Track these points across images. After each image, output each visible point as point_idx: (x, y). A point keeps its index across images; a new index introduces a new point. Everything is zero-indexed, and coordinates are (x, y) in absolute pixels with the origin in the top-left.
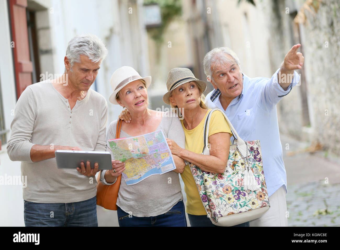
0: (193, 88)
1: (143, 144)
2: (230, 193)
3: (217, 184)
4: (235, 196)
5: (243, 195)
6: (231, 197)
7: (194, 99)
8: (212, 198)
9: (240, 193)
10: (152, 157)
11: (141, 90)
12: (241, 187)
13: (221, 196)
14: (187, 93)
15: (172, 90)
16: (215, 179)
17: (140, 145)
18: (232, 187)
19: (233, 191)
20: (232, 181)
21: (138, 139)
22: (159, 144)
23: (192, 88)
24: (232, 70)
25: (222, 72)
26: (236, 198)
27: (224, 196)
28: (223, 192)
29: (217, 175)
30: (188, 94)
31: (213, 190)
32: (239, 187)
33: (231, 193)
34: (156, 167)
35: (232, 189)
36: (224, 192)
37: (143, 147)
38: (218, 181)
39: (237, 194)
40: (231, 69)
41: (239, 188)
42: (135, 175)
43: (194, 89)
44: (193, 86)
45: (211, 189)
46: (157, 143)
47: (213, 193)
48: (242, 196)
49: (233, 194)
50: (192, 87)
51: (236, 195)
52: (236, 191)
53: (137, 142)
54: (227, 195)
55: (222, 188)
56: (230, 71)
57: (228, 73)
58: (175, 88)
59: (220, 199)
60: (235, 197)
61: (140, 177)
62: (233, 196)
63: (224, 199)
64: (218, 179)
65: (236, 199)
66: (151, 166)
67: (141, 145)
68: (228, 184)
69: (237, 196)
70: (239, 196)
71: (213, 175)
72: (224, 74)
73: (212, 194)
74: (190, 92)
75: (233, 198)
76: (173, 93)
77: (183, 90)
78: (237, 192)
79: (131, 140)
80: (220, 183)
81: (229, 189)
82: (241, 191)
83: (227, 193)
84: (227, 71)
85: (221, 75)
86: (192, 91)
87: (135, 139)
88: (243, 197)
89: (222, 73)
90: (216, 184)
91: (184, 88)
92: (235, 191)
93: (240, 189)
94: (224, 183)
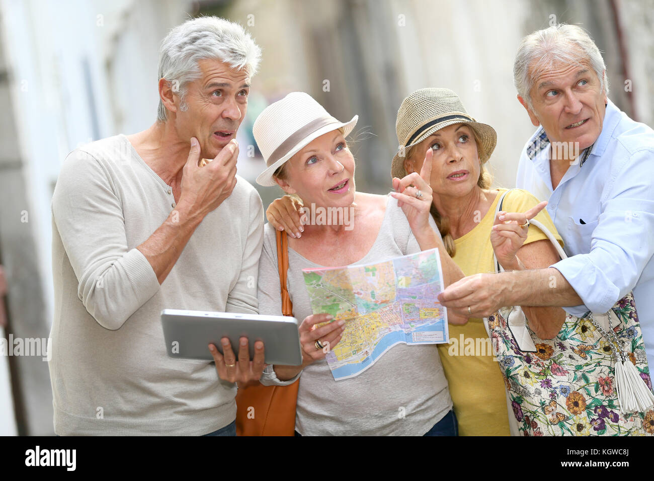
0: (464, 143)
1: (388, 283)
2: (581, 413)
3: (553, 386)
4: (593, 420)
5: (613, 418)
6: (583, 422)
7: (465, 171)
8: (540, 420)
9: (605, 414)
10: (398, 310)
11: (340, 154)
12: (608, 399)
13: (561, 419)
14: (451, 156)
15: (412, 144)
16: (545, 375)
17: (378, 283)
18: (587, 397)
19: (588, 407)
20: (587, 380)
21: (376, 270)
22: (424, 285)
23: (462, 143)
24: (580, 84)
25: (553, 85)
26: (597, 427)
27: (568, 418)
28: (566, 407)
29: (549, 367)
30: (452, 159)
31: (543, 400)
32: (603, 398)
33: (584, 414)
34: (401, 329)
35: (588, 403)
36: (569, 409)
37: (385, 289)
38: (552, 379)
39: (599, 415)
40: (578, 82)
41: (604, 401)
42: (355, 352)
43: (467, 144)
44: (465, 137)
45: (539, 397)
46: (419, 284)
47: (543, 409)
48: (609, 420)
49: (589, 414)
50: (461, 140)
51: (596, 417)
52: (596, 407)
53: (373, 276)
54: (575, 418)
55: (565, 399)
56: (574, 87)
57: (569, 91)
58: (418, 141)
59: (558, 426)
60: (594, 423)
61: (366, 356)
62: (588, 421)
63: (568, 426)
64: (554, 376)
65: (595, 429)
66: (390, 327)
67: (382, 285)
68: (579, 387)
69: (599, 422)
70: (603, 422)
71: (540, 366)
72: (558, 92)
73: (540, 410)
74: (457, 155)
75: (588, 426)
76: (415, 153)
77: (439, 146)
78: (599, 411)
79: (360, 270)
80: (559, 384)
81: (580, 402)
82: (609, 410)
83: (575, 413)
84: (566, 85)
85: (550, 94)
86: (461, 150)
87: (371, 268)
88: (611, 423)
89: (555, 87)
90: (551, 387)
91: (441, 143)
92: (594, 409)
93: (605, 404)
94: (568, 384)
